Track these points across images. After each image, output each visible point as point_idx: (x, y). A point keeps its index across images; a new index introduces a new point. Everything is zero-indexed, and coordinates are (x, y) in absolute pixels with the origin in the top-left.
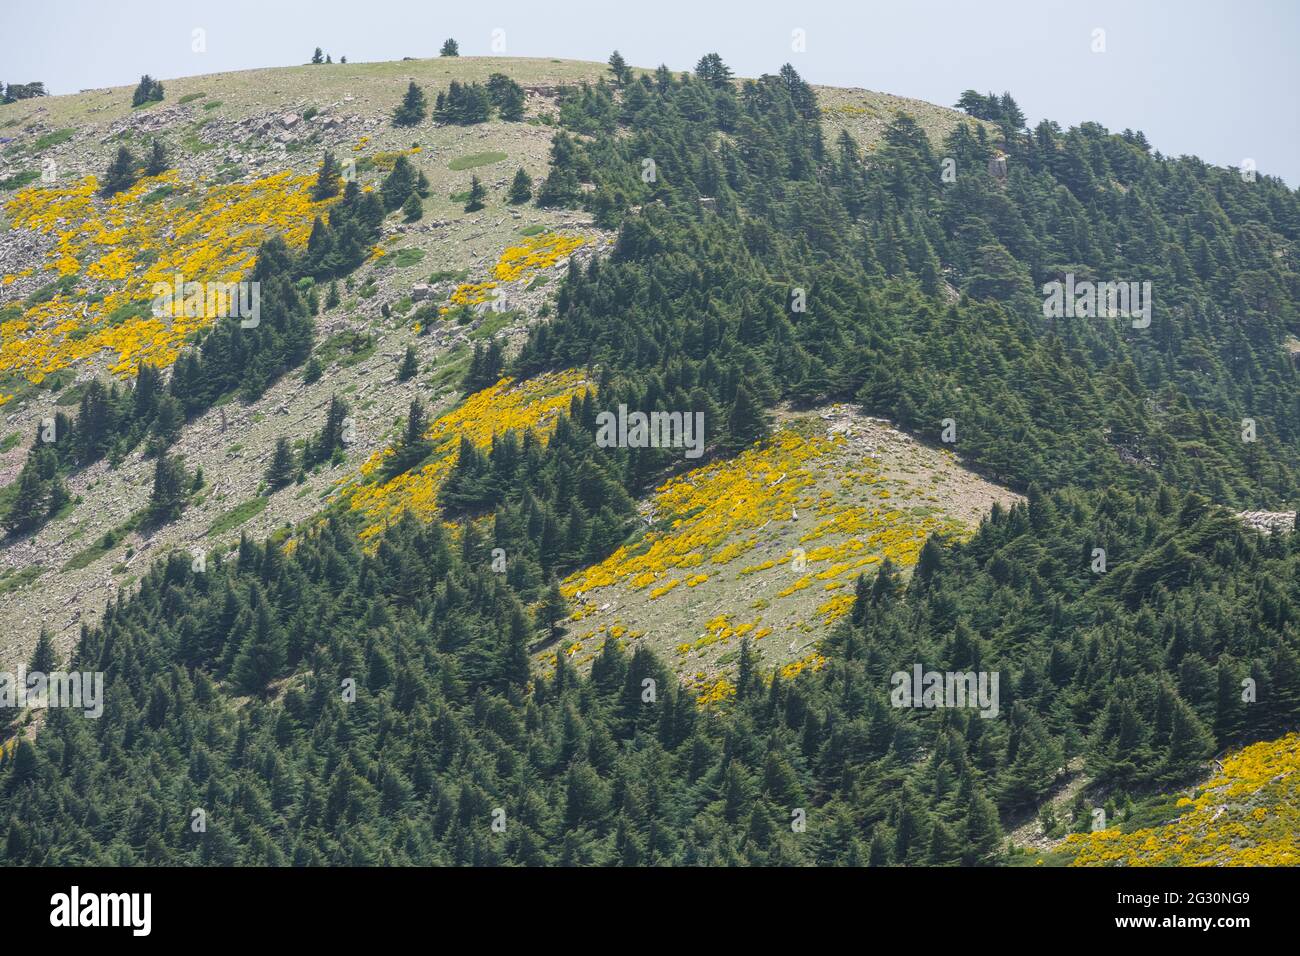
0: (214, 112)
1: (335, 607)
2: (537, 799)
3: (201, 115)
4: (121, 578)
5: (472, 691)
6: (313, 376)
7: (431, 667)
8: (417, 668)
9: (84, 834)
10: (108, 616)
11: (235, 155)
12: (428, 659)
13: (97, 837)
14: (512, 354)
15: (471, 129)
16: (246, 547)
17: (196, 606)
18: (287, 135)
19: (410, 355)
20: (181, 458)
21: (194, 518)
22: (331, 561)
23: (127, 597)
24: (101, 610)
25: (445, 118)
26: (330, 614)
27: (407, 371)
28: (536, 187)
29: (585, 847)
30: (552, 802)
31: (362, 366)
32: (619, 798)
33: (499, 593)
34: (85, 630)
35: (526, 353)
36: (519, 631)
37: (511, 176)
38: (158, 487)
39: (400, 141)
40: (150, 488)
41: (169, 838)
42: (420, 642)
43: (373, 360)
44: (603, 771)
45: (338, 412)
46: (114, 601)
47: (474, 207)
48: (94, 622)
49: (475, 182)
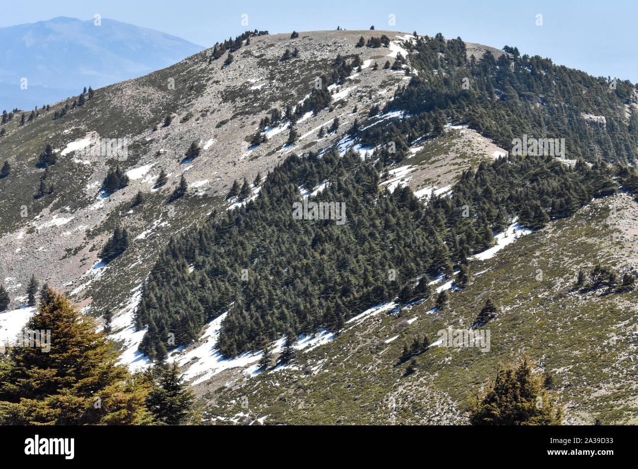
0: (311, 41)
1: (331, 170)
2: (378, 222)
3: (308, 42)
4: (279, 159)
5: (364, 194)
6: (331, 110)
7: (354, 187)
8: (350, 187)
9: (264, 224)
10: (275, 169)
11: (315, 53)
12: (353, 184)
13: (267, 224)
14: (381, 108)
15: (376, 49)
16: (311, 153)
17: (297, 168)
18: (329, 48)
19: (356, 107)
20: (296, 130)
21: (298, 145)
22: (331, 159)
23: (280, 164)
24: (273, 168)
25: (369, 46)
26: (330, 172)
27: (355, 111)
28: (391, 65)
29: (388, 235)
30: (381, 223)
31: (344, 109)
32: (398, 224)
33: (372, 169)
34: (269, 172)
35: (385, 108)
36: (377, 179)
37: (385, 63)
38: (290, 137)
39: (357, 51)
40: (288, 137)
41: (285, 226)
42: (352, 181)
43: (347, 107)
44: (394, 216)
45: (336, 120)
46: (277, 165)
47: (375, 69)
48: (272, 171)
49: (376, 63)
